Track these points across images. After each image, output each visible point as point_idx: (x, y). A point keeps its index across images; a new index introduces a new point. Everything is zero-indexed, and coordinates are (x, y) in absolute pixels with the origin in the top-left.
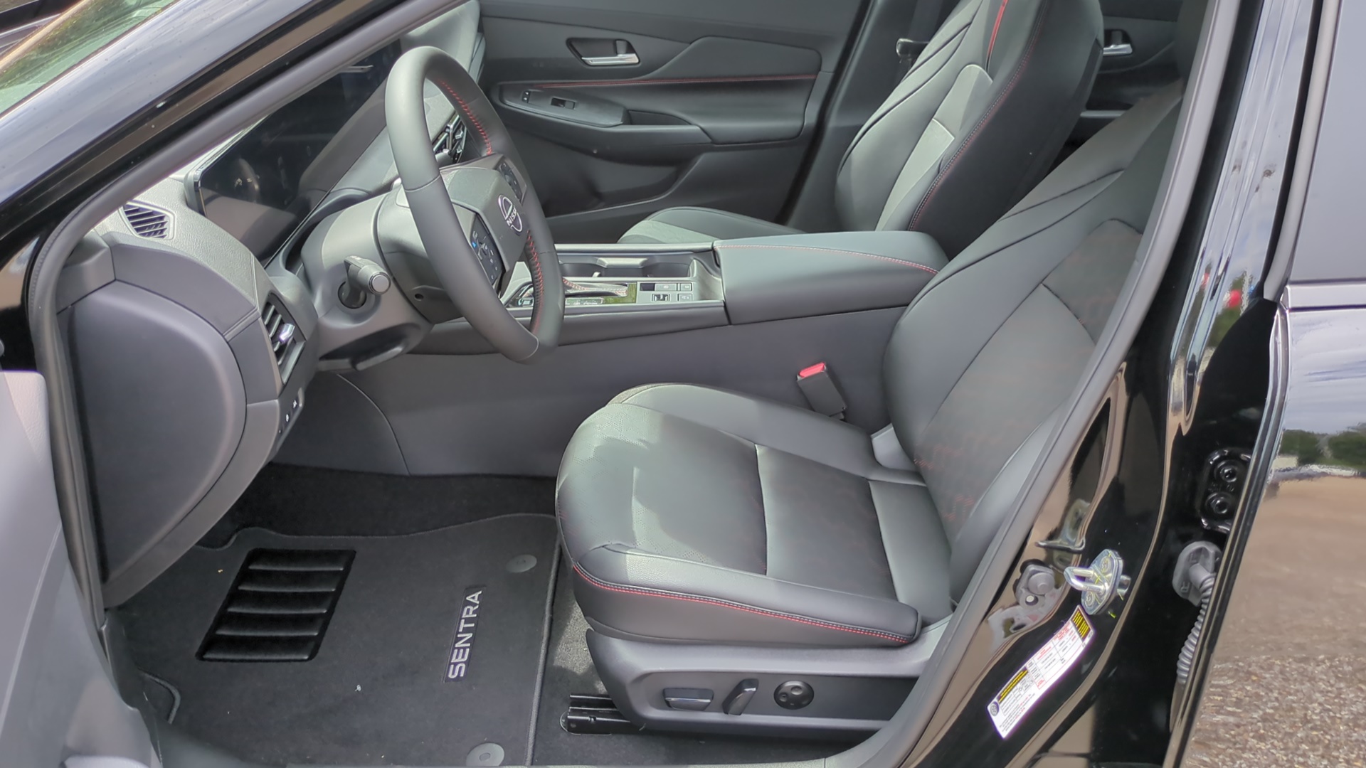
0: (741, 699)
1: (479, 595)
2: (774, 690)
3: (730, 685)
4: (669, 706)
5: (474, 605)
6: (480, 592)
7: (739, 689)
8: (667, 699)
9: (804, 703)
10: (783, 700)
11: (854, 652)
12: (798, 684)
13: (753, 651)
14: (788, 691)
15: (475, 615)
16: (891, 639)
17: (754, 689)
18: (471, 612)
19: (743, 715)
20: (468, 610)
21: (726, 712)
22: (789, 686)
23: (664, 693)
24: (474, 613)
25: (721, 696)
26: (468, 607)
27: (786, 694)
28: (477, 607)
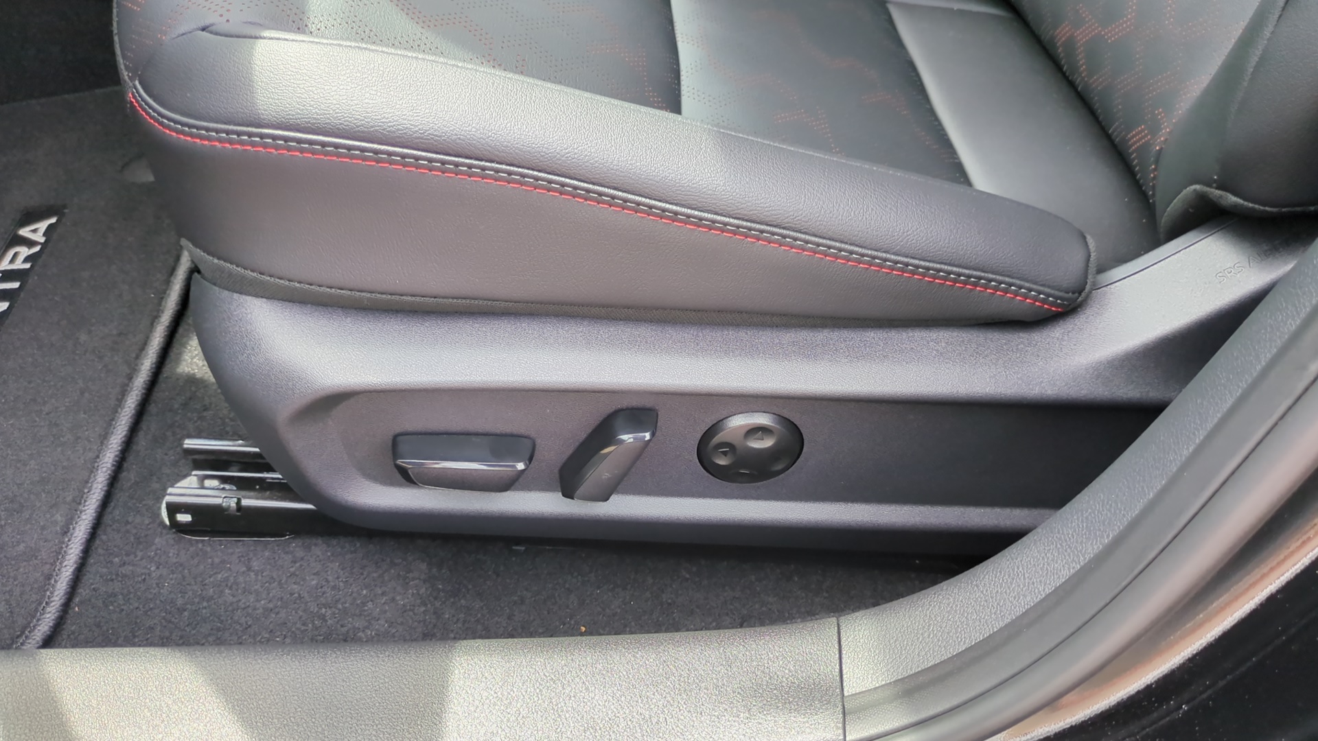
0: (610, 460)
1: (50, 227)
2: (699, 436)
3: (580, 424)
4: (407, 478)
5: (30, 243)
6: (53, 220)
7: (602, 434)
8: (399, 462)
9: (779, 467)
10: (722, 461)
11: (919, 335)
12: (763, 419)
13: (645, 332)
14: (736, 440)
15: (28, 266)
16: (1019, 304)
17: (647, 436)
18: (21, 258)
19: (615, 498)
20: (16, 255)
21: (568, 493)
22: (741, 427)
23: (396, 444)
24: (26, 260)
25: (554, 451)
26: (17, 249)
27: (730, 447)
28: (37, 249)
